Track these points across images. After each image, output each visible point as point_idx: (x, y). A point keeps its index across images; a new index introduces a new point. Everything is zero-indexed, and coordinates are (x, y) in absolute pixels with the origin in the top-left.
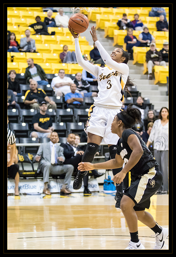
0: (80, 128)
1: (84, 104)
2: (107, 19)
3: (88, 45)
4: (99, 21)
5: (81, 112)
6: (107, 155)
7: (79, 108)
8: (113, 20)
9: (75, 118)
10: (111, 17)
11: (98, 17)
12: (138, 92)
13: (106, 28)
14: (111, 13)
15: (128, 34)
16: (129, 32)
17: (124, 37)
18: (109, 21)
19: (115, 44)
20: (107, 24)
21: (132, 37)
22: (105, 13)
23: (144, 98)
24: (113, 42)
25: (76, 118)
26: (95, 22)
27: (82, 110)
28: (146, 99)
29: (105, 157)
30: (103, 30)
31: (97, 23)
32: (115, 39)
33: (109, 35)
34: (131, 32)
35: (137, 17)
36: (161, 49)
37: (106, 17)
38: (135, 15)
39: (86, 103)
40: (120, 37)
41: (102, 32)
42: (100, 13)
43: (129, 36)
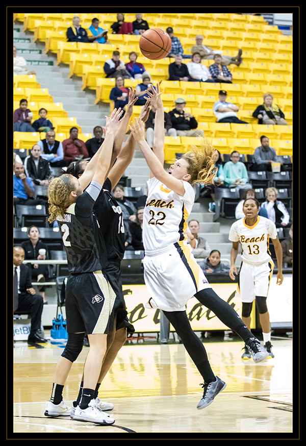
0: (24, 237)
1: (35, 197)
2: (88, 60)
3: (52, 102)
4: (74, 63)
5: (29, 209)
6: (60, 280)
7: (24, 204)
8: (98, 62)
9: (18, 221)
10: (95, 57)
11: (74, 57)
12: (127, 177)
13: (84, 74)
14: (96, 51)
15: (116, 85)
16: (118, 82)
17: (110, 89)
18: (90, 63)
19: (98, 100)
20: (87, 69)
21: (123, 90)
22: (86, 50)
23: (134, 188)
24: (96, 97)
25: (20, 221)
26: (67, 66)
27: (31, 207)
28: (138, 189)
29: (57, 283)
30: (80, 79)
31: (70, 66)
32: (98, 93)
33: (89, 87)
34: (122, 81)
35: (135, 57)
36: (172, 109)
37: (85, 57)
38: (131, 54)
39: (38, 196)
40: (105, 89)
41: (79, 82)
42: (77, 51)
43: (119, 87)
